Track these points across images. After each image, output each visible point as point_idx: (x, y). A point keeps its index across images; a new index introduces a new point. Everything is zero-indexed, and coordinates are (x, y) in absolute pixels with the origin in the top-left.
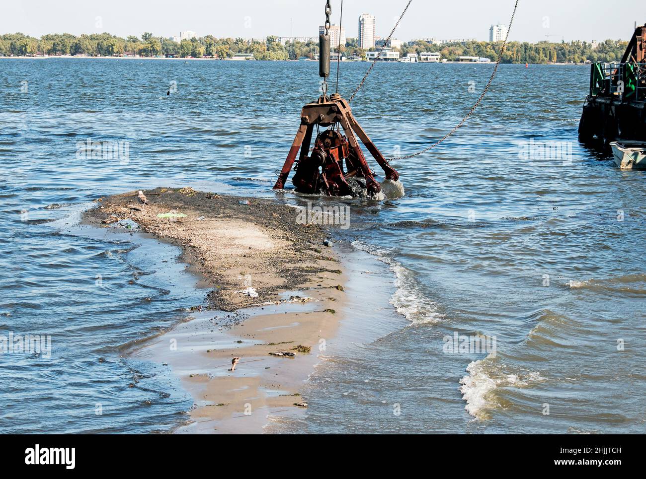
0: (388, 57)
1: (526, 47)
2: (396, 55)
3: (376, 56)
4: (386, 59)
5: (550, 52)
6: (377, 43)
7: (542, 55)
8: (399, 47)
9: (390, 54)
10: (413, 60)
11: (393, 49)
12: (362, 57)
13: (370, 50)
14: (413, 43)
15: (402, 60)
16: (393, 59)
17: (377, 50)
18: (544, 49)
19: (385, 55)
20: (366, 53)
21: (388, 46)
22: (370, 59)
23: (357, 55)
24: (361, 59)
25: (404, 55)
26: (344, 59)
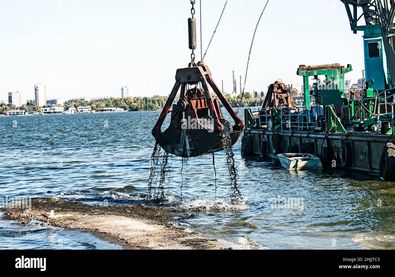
0: (56, 111)
1: (146, 99)
2: (61, 109)
3: (48, 111)
4: (55, 112)
5: (162, 103)
6: (48, 102)
7: (157, 105)
8: (62, 104)
9: (57, 109)
10: (73, 112)
11: (59, 105)
12: (39, 111)
13: (44, 107)
14: (72, 101)
15: (66, 112)
16: (60, 112)
17: (49, 106)
18: (158, 101)
19: (54, 109)
20: (42, 109)
21: (55, 104)
22: (44, 113)
23: (35, 111)
24: (38, 113)
25: (67, 109)
26: (27, 113)
